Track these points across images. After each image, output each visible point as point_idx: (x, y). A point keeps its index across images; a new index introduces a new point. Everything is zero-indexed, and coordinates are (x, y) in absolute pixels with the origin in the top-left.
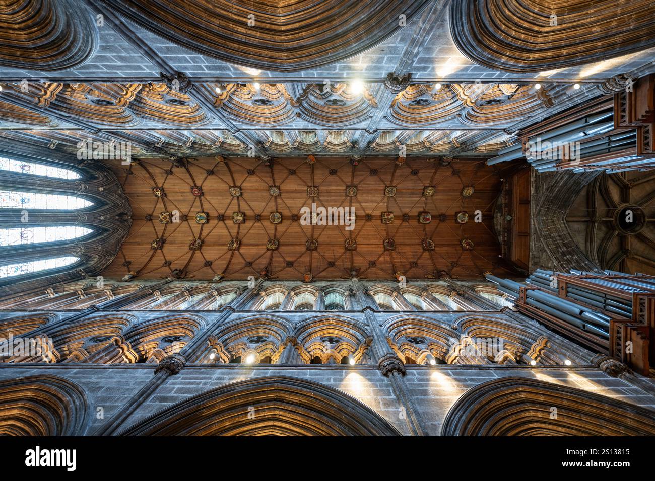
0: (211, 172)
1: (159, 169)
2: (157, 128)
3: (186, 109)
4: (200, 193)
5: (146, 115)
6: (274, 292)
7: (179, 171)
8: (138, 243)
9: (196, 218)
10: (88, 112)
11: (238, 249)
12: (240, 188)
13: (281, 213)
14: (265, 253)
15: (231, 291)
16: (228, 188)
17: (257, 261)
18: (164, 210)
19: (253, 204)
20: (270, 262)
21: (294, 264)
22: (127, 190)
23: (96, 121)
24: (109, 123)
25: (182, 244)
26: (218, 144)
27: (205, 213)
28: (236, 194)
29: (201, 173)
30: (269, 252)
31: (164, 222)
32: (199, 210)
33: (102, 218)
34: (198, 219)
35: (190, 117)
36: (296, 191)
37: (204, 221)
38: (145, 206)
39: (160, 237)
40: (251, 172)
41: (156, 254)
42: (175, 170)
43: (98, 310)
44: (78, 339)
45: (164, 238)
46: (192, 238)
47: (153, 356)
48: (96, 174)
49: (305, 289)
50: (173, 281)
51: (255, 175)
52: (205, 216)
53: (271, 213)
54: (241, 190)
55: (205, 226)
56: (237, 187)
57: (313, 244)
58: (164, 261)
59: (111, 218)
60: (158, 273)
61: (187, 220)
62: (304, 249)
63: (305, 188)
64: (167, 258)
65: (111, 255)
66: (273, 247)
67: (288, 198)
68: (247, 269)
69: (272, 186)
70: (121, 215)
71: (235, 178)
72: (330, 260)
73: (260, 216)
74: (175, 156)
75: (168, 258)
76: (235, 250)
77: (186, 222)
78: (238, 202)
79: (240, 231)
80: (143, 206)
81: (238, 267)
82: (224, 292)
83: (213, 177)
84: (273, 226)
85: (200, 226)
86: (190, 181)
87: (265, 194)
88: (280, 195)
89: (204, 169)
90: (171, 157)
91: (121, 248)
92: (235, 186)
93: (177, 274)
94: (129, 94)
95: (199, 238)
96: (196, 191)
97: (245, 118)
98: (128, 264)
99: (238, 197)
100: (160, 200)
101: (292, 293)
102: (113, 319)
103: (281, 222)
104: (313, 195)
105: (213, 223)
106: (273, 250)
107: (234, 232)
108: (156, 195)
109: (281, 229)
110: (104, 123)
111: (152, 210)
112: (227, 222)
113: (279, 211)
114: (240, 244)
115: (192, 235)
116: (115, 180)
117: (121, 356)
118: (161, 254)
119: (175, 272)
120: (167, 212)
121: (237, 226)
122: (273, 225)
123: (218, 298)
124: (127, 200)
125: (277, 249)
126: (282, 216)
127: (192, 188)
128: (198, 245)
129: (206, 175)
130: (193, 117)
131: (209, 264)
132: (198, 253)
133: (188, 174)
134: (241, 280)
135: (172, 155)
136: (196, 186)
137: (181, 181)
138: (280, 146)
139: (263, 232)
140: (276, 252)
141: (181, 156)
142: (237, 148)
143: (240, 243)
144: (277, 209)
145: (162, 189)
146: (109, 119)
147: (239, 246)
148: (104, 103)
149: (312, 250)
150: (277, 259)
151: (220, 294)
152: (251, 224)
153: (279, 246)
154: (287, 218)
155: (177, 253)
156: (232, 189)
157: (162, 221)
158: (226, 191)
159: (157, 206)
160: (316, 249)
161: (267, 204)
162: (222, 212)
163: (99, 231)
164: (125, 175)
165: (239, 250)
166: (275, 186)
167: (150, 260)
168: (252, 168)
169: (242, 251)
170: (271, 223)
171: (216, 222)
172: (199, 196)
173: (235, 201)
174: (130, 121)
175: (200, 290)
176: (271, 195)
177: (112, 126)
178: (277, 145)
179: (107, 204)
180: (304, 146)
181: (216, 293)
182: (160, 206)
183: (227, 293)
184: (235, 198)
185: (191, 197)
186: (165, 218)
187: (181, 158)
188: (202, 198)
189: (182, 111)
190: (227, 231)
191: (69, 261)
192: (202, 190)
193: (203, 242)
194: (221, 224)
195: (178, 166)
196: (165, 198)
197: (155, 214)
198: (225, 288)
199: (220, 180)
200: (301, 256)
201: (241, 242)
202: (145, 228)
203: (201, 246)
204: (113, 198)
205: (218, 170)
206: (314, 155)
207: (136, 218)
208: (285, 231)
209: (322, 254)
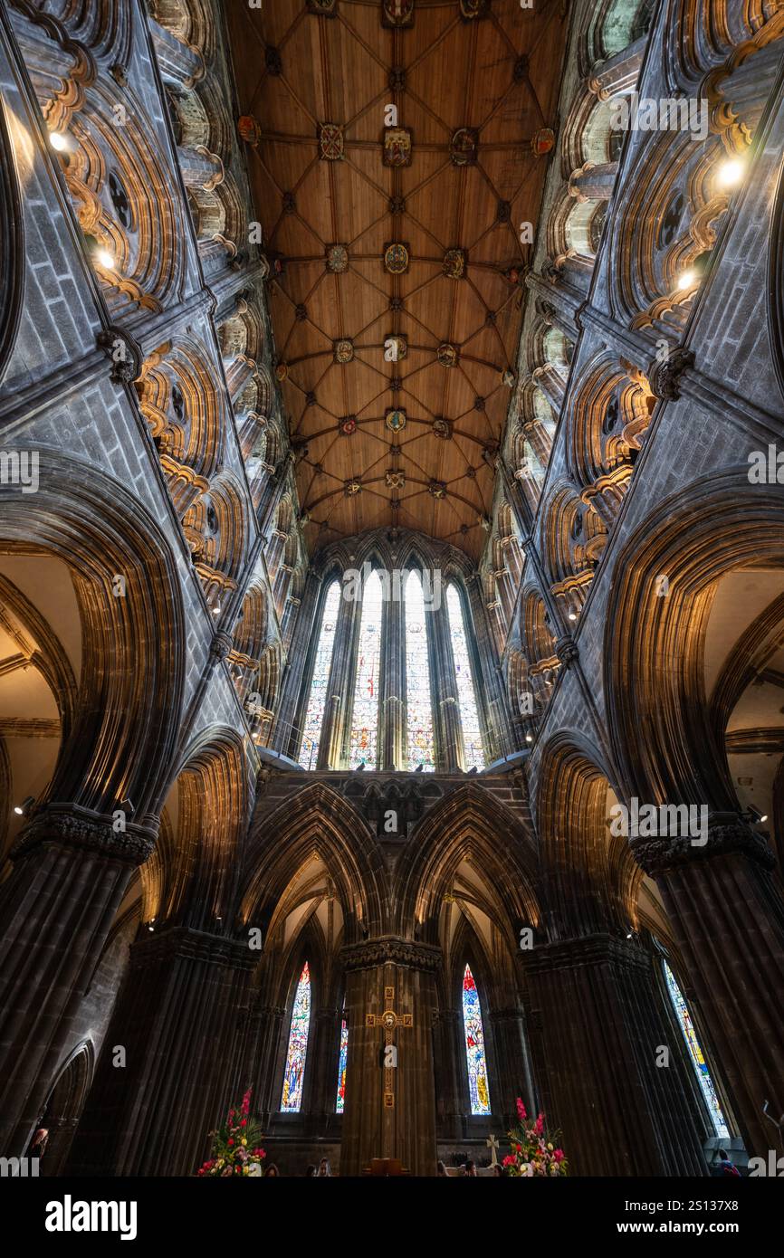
0: (311, 397)
1: (314, 484)
2: (237, 451)
3: (188, 393)
4: (348, 422)
5: (216, 457)
6: (563, 235)
7: (315, 451)
8: (435, 516)
9: (395, 429)
10: (233, 541)
11: (457, 346)
12: (336, 341)
13: (386, 246)
14: (472, 284)
15: (541, 342)
16: (338, 367)
17: (487, 299)
18: (382, 482)
19: (368, 313)
20: (492, 266)
21: (506, 198)
22: (352, 530)
23: (245, 533)
24: (245, 518)
25: (439, 452)
26: (251, 363)
27: (386, 415)
28: (348, 352)
29: (314, 415)
30: (472, 273)
31: (401, 481)
32: (380, 424)
33: (394, 558)
34: (397, 426)
35: (203, 389)
36: (334, 198)
37: (401, 416)
38: (376, 508)
39: (425, 487)
40: (302, 312)
41: (454, 491)
42: (312, 457)
43: (530, 539)
44: (568, 554)
45: (428, 481)
46: (431, 437)
47: (634, 438)
48: (331, 565)
49: (572, 142)
50: (502, 459)
51: (307, 305)
52: (392, 414)
53: (385, 270)
54: (340, 340)
55: (411, 414)
56: (334, 347)
57: (460, 141)
58: (467, 478)
59: (394, 549)
60: (485, 483)
61: (399, 446)
62: (473, 172)
63: (325, 166)
64: (461, 474)
65: (449, 549)
66: (460, 261)
67: (351, 223)
68: (499, 321)
69: (327, 263)
70: (390, 539)
71: (317, 351)
72: (509, 79)
73: (392, 299)
74: (289, 453)
75: (462, 472)
76: (458, 354)
77: (403, 447)
78: (363, 347)
79: (422, 345)
80: (377, 512)
81: (493, 340)
82: (539, 356)
83: (318, 393)
84: (415, 267)
85: (409, 423)
86: (330, 437)
87: (346, 282)
88: (346, 246)
89: (306, 409)
90: (291, 459)
91: (441, 539)
92: (333, 351)
93: (490, 453)
94: (184, 473)
95: (431, 424)
96: (347, 427)
97: (172, 257)
98: (464, 528)
99: (354, 348)
100: (366, 486)
101: (577, 173)
102: (550, 516)
103: (407, 245)
104: (340, 143)
105: (404, 400)
106: (466, 262)
107: (424, 357)
108: (358, 491)
109: (421, 245)
110: (246, 523)
111: (382, 499)
112: (403, 374)
113: (380, 252)
114: (449, 342)
115: (425, 437)
116: (339, 545)
117: (618, 488)
118: (455, 483)
119: (487, 456)
120: (385, 477)
121: (412, 352)
122: (412, 266)
123: (549, 366)
124: (367, 532)
125: (465, 254)
126: (393, 242)
127: (342, 434)
128: (444, 425)
129: (316, 407)
130: (202, 383)
131: (480, 403)
132: (459, 425)
133: (319, 438)
134: (522, 329)
135: (287, 455)
136: (339, 427)
137: (332, 450)
138: (228, 216)
139: (425, 293)
140: (471, 253)
141: (285, 444)
142: (254, 329)
143: (447, 343)
144: (376, 256)
145: (348, 482)
146: (238, 517)
147: (452, 344)
148: (213, 520)
149: (476, 141)
150: (488, 248)
151: (542, 363)
152: (410, 320)
153: (459, 248)
154: (396, 227)
155: (454, 460)
156: (339, 358)
157: (400, 485)
158: (344, 371)
159: (376, 491)
160: (475, 133)
161: (369, 283)
162: (384, 383)
163: (413, 564)
164: (329, 532)
165: (460, 345)
166: (327, 255)
167: (462, 499)
168: (293, 309)
169: (462, 338)
170: (407, 271)
171: (403, 394)
172: (357, 423)
173: (363, 354)
174: (234, 489)
175: (527, 406)
176: (347, 269)
177: (248, 516)
178: (228, 224)
179: (374, 555)
180: (216, 141)
181: (539, 370)
182: (375, 486)
183: (542, 351)
184: (357, 353)
185: (358, 438)
186: (395, 480)
187: (291, 443)
188: (359, 418)
189: (194, 402)
190: (421, 372)
191: (452, 594)
192: (345, 418)
193: (439, 417)
194: (407, 384)
195: (306, 453)
196: (363, 479)
197: (389, 496)
198: (531, 356)
199: (325, 382)
200: (488, 180)
201: (443, 342)
202: (412, 509)
203: (446, 420)
204: (365, 547)
205: (305, 382)
206: (236, 118)
207: (395, 521)
208: (428, 232)
209: (489, 108)
